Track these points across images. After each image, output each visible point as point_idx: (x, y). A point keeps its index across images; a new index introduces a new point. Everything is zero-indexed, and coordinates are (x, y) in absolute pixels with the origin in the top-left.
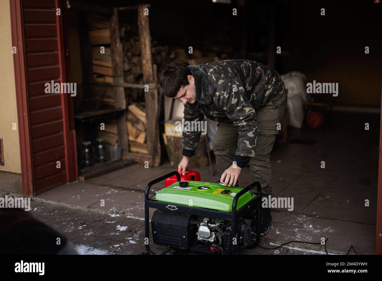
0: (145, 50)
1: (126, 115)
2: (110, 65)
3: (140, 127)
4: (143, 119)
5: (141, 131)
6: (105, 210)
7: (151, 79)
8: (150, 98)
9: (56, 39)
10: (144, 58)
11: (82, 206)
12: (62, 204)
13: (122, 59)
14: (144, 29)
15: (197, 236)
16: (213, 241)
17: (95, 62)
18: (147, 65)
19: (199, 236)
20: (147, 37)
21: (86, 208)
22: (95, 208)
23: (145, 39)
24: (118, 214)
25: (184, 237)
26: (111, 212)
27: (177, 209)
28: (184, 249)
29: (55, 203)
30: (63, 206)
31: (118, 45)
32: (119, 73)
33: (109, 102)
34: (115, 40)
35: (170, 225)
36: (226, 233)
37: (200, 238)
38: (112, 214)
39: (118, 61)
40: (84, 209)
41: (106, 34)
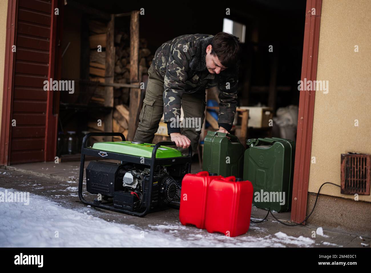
0: (134, 52)
1: (113, 114)
2: (103, 66)
3: (123, 124)
4: (127, 117)
5: (125, 129)
6: (64, 178)
7: (136, 78)
8: (134, 97)
9: (49, 28)
10: (132, 59)
11: (46, 174)
12: (29, 172)
13: (114, 61)
14: (134, 33)
15: (123, 183)
16: (135, 187)
17: (92, 64)
18: (134, 66)
19: (124, 183)
20: (136, 40)
21: (49, 175)
22: (56, 176)
23: (134, 42)
24: (74, 181)
25: (111, 183)
26: (69, 179)
27: (107, 155)
28: (111, 196)
29: (24, 171)
30: (30, 173)
31: (112, 47)
32: (110, 73)
33: (100, 101)
34: (110, 44)
35: (101, 172)
36: (145, 178)
37: (125, 185)
38: (69, 181)
39: (110, 63)
40: (48, 176)
41: (103, 38)
